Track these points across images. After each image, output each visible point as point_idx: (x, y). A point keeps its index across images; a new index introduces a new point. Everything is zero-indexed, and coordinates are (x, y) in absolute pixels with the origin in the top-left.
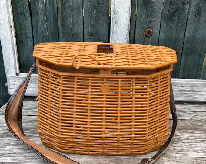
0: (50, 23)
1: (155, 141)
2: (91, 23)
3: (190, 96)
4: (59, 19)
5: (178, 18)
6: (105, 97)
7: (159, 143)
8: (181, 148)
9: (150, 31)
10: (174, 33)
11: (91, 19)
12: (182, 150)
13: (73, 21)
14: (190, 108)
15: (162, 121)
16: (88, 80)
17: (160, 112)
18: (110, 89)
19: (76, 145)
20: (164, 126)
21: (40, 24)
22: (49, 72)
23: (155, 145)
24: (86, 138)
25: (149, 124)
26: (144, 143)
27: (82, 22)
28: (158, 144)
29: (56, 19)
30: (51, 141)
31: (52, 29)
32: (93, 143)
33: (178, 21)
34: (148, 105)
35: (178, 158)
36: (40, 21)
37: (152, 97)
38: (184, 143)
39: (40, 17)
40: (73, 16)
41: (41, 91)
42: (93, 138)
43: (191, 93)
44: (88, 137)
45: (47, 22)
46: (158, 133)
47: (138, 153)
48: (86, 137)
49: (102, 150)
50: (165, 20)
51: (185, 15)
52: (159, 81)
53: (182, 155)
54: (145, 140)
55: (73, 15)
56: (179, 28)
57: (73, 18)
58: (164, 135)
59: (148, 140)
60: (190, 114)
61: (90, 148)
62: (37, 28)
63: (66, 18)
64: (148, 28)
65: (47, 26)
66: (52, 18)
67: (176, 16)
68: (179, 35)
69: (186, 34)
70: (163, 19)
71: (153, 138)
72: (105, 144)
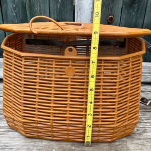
0: (19, 11)
1: (124, 129)
2: (57, 10)
3: (147, 78)
4: (27, 6)
5: (138, 6)
6: (69, 80)
7: (129, 130)
8: (144, 129)
9: (111, 18)
10: (134, 20)
11: (57, 7)
12: (145, 131)
13: (40, 9)
14: (147, 88)
15: (133, 107)
16: (52, 61)
17: (131, 98)
18: (76, 72)
19: (39, 130)
20: (134, 112)
21: (9, 12)
22: (12, 53)
23: (123, 133)
24: (49, 124)
25: (118, 110)
26: (112, 131)
27: (48, 10)
28: (126, 131)
29: (24, 7)
30: (15, 125)
31: (21, 17)
32: (57, 129)
33: (138, 9)
34: (117, 90)
35: (142, 141)
36: (9, 9)
37: (122, 81)
38: (146, 123)
39: (9, 5)
40: (40, 4)
41: (6, 72)
42: (57, 124)
43: (148, 75)
44: (51, 123)
45: (16, 9)
46: (127, 120)
47: (105, 140)
48: (49, 122)
49: (66, 137)
50: (126, 8)
51: (144, 2)
52: (131, 64)
53: (145, 137)
54: (113, 127)
55: (40, 2)
56: (138, 15)
57: (40, 6)
58: (134, 122)
59: (116, 128)
60: (148, 94)
61: (54, 134)
62: (7, 15)
63: (34, 5)
64: (110, 15)
65: (16, 14)
66: (20, 6)
67: (136, 3)
68: (138, 21)
69: (145, 21)
70: (124, 6)
71: (122, 125)
72: (69, 130)
